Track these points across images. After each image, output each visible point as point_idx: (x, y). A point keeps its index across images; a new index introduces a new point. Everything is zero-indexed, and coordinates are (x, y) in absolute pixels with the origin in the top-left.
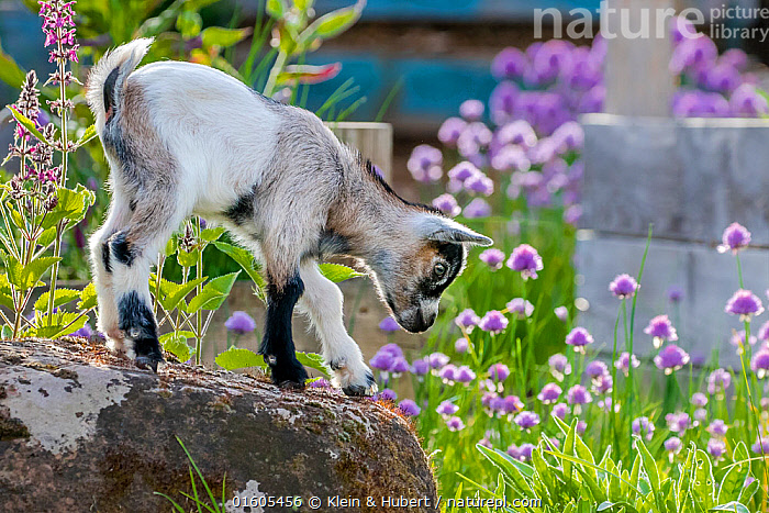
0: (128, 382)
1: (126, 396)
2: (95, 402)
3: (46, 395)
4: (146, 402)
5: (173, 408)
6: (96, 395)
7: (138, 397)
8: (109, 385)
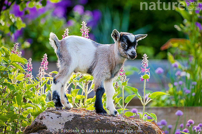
0: (74, 115)
1: (72, 119)
2: (64, 120)
3: (52, 119)
4: (78, 120)
5: (84, 122)
6: (65, 119)
7: (75, 119)
8: (68, 116)
